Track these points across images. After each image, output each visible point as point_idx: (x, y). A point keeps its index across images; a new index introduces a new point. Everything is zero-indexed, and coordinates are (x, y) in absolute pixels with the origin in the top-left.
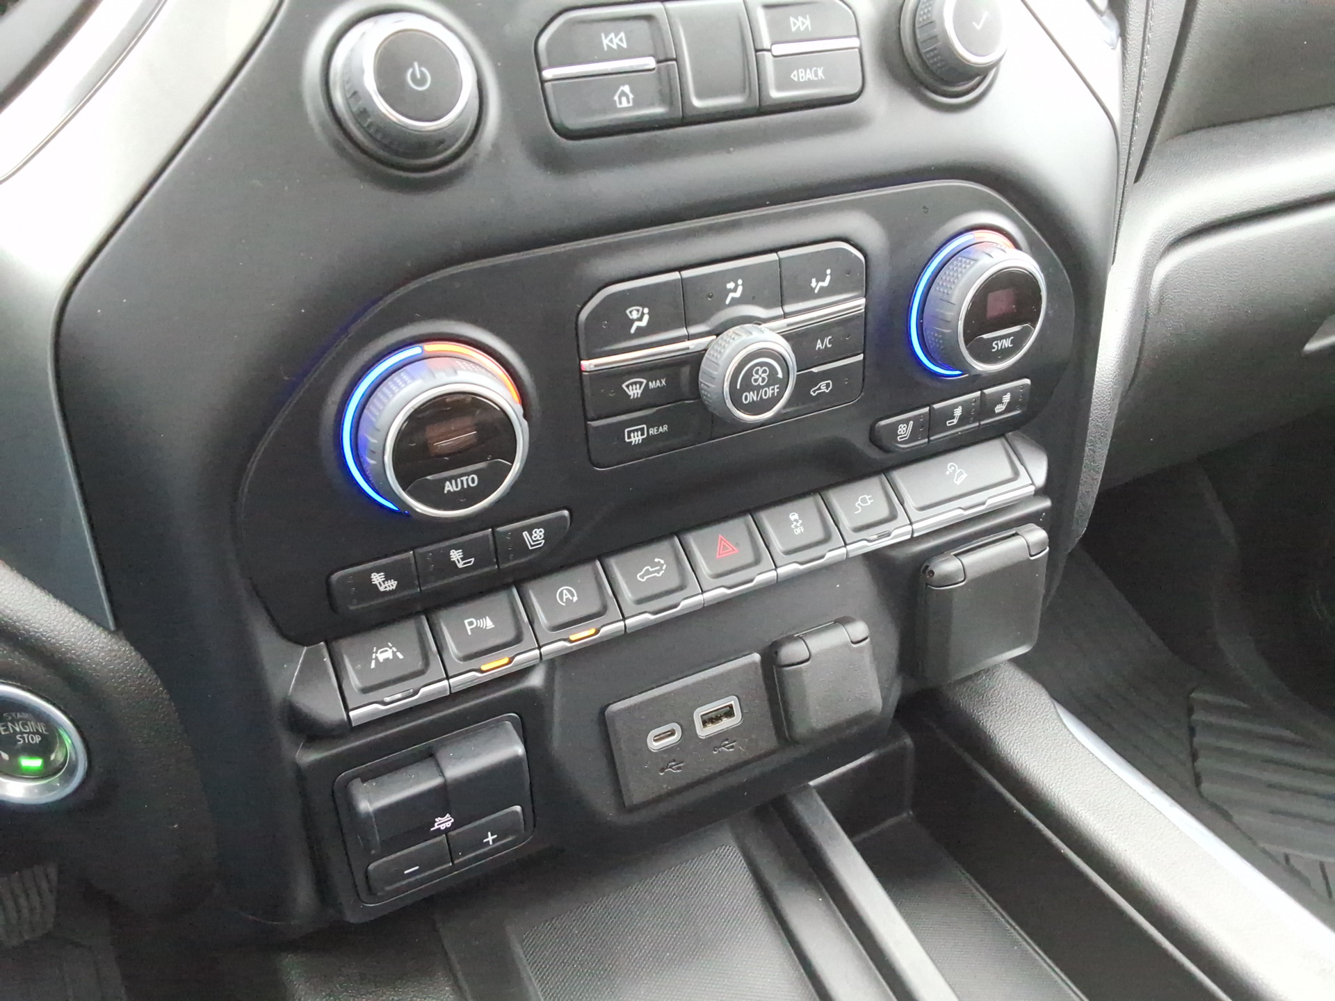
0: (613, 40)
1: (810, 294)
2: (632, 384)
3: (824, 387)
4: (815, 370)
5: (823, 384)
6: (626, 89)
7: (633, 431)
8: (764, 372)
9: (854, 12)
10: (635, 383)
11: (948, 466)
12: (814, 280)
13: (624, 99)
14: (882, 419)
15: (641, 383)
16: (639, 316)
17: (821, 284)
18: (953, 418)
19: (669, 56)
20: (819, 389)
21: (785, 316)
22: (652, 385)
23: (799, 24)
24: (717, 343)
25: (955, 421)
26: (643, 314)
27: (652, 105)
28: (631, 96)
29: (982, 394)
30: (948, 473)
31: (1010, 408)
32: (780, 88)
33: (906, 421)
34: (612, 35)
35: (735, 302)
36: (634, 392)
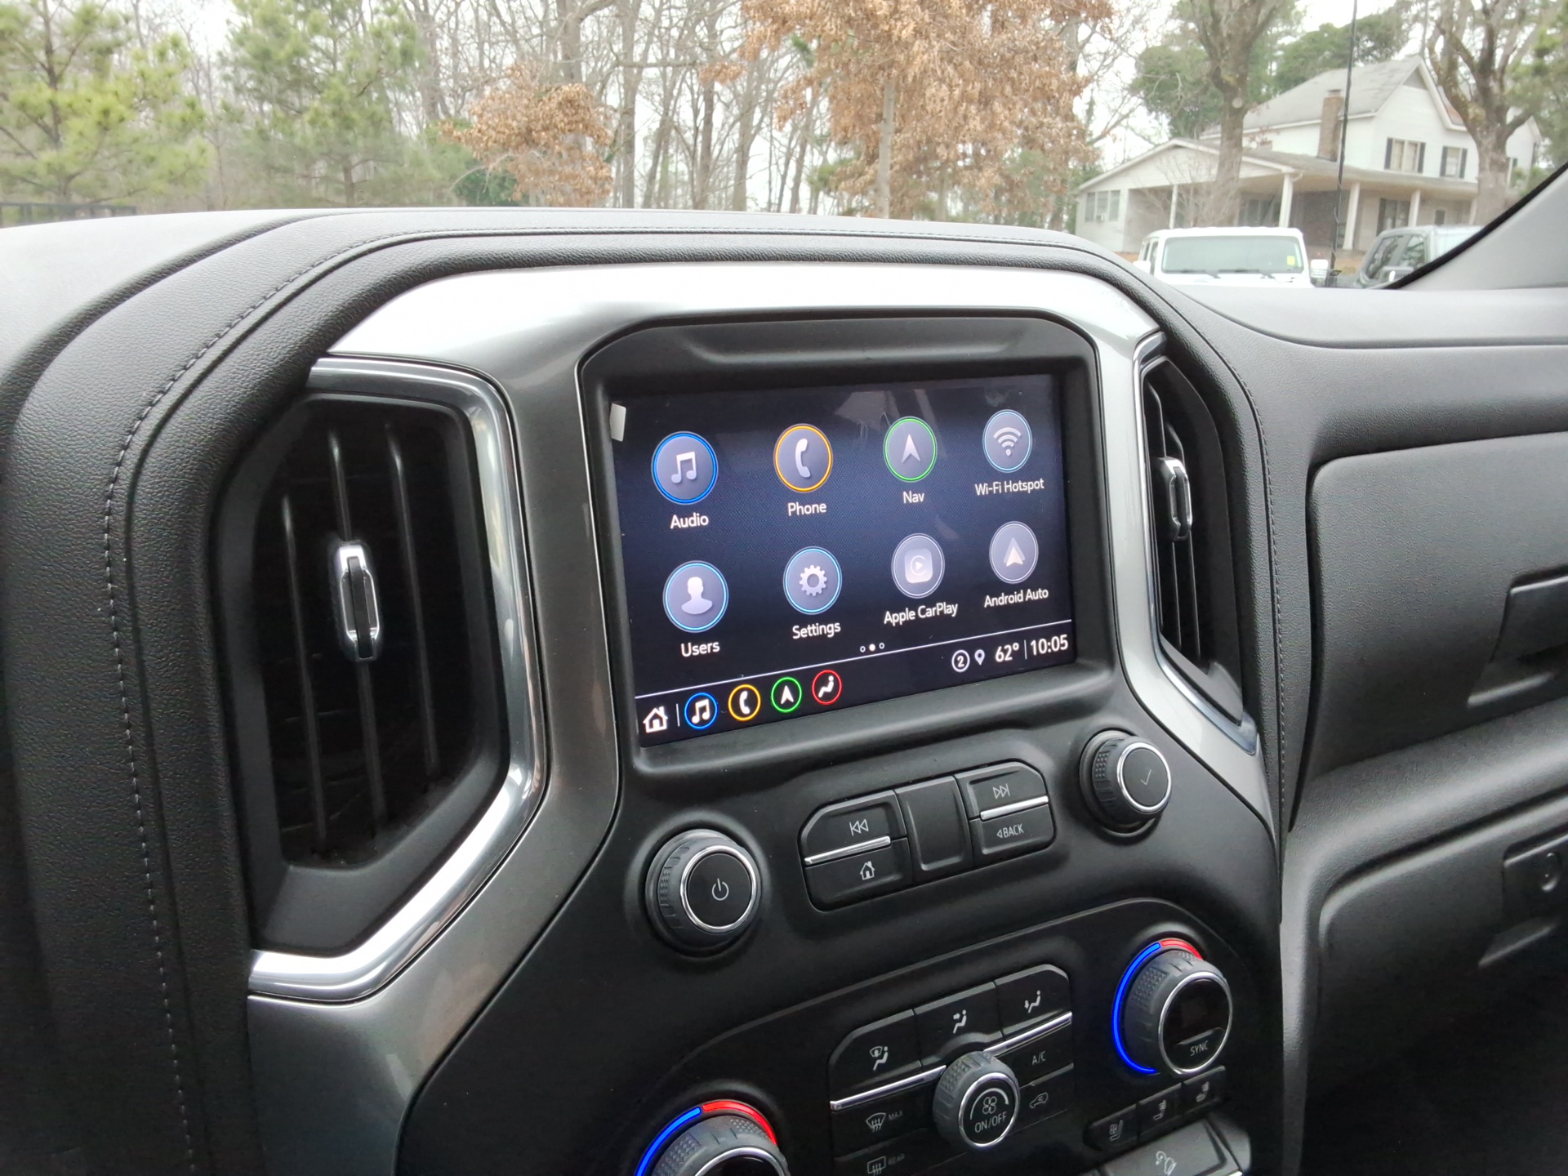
0: (858, 826)
1: (1025, 1016)
2: (873, 1119)
3: (1041, 1099)
4: (1032, 1084)
5: (1040, 1098)
6: (869, 864)
7: (874, 1163)
8: (993, 1101)
9: (1042, 775)
10: (876, 1118)
11: (1157, 1155)
12: (1027, 1003)
13: (868, 873)
14: (1097, 1119)
15: (881, 1117)
16: (880, 1056)
17: (1033, 1005)
18: (1159, 1112)
19: (902, 834)
20: (1037, 1101)
21: (1005, 1038)
22: (891, 1117)
23: (1000, 792)
24: (948, 1073)
25: (1161, 1115)
26: (883, 1052)
27: (890, 873)
28: (873, 869)
29: (1183, 1085)
30: (1157, 1163)
31: (1211, 1094)
32: (988, 846)
33: (1116, 1121)
34: (857, 823)
35: (961, 1031)
36: (876, 1126)
